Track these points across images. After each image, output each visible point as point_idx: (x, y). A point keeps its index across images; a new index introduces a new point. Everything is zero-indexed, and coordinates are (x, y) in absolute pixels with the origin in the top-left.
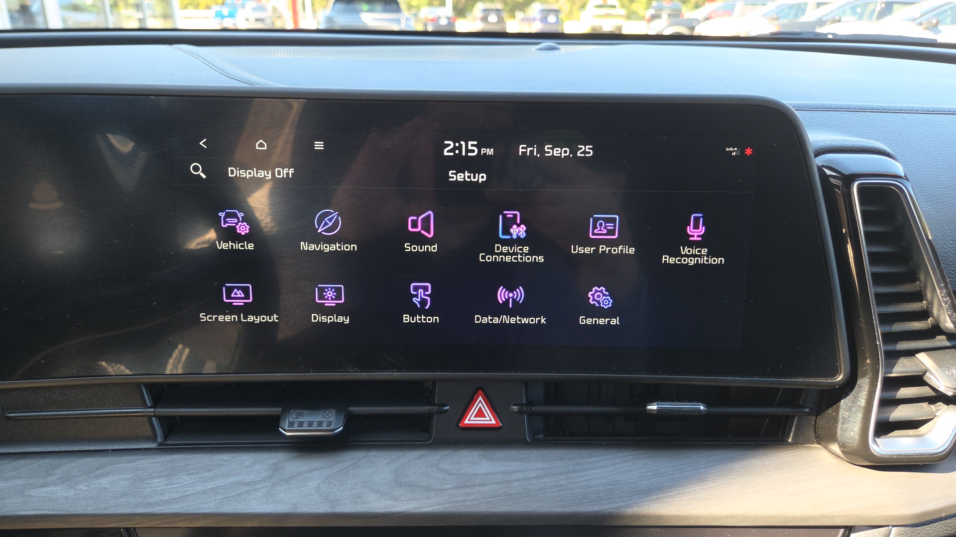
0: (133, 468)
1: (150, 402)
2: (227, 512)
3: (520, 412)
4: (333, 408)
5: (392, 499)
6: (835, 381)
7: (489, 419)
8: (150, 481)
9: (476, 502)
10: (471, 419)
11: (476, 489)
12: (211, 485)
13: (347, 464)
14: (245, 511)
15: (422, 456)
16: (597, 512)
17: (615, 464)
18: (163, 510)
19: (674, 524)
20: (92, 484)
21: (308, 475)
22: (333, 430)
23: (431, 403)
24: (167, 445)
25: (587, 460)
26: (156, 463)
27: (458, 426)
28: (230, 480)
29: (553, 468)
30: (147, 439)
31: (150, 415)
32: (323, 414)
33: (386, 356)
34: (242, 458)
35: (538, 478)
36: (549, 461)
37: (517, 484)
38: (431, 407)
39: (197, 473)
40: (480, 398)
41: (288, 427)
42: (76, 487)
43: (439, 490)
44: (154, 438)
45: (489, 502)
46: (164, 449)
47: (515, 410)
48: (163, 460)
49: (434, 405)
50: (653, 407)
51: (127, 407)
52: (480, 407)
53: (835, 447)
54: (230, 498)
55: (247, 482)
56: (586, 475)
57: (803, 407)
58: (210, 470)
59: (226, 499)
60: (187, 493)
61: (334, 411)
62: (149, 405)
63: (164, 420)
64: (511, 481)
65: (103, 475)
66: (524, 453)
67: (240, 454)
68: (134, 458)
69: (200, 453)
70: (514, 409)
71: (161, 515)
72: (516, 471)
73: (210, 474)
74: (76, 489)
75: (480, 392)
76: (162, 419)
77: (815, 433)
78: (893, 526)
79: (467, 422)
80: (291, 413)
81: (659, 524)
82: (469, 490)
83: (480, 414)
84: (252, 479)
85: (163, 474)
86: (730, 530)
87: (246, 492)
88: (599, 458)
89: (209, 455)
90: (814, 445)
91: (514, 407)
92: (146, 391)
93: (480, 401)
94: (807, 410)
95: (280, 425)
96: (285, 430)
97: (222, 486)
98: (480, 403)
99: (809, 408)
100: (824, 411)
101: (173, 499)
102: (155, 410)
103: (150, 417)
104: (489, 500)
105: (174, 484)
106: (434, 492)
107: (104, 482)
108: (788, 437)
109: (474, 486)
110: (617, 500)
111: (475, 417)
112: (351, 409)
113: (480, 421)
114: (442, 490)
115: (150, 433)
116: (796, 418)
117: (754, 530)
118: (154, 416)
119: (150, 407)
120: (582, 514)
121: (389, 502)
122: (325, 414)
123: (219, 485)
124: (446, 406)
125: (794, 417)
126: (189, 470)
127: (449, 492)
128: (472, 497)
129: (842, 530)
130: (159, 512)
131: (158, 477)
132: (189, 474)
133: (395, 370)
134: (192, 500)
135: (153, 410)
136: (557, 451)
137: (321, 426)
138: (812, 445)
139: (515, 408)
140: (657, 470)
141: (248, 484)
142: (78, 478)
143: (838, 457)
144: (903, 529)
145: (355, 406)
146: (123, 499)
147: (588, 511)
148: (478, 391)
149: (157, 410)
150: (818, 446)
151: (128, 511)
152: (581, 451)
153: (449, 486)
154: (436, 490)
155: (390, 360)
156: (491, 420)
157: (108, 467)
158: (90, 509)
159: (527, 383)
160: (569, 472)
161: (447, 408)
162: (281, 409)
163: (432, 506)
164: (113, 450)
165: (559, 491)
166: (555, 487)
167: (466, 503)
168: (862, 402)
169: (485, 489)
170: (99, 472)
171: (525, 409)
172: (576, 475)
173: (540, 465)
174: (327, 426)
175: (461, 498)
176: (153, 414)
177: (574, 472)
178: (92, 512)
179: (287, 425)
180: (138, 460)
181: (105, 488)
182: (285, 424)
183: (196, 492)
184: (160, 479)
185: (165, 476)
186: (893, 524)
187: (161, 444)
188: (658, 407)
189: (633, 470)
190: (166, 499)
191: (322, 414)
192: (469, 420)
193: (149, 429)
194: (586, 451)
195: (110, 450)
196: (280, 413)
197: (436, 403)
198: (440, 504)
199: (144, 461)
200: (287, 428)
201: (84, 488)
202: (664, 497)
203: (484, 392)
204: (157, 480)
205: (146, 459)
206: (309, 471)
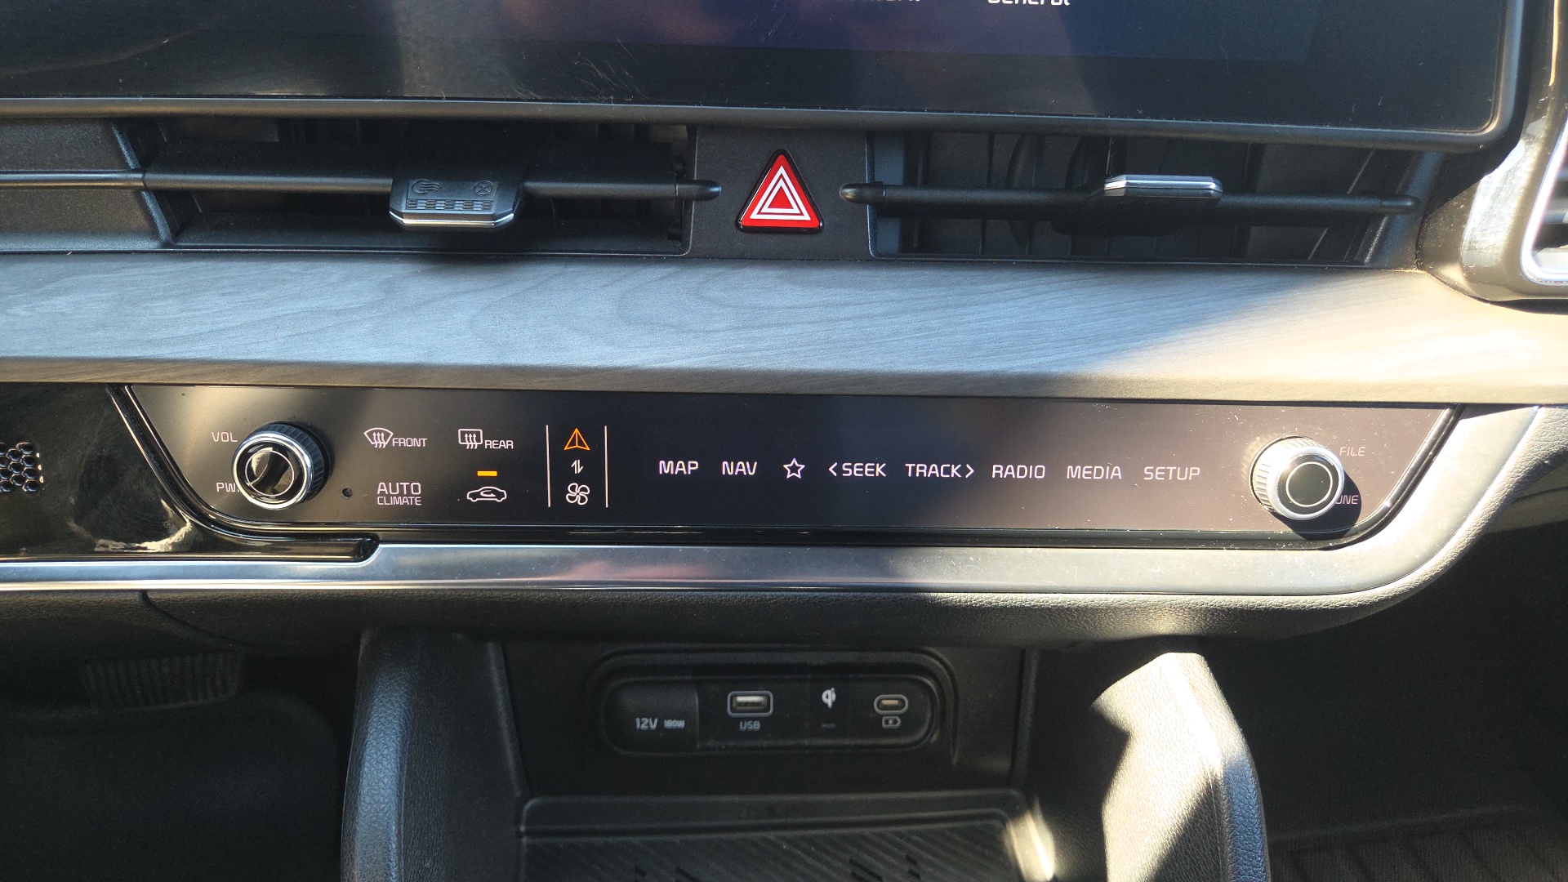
0: (114, 282)
1: (134, 163)
2: (302, 359)
3: (858, 200)
4: (493, 180)
5: (614, 343)
6: (1478, 134)
7: (798, 212)
8: (149, 305)
9: (769, 353)
10: (763, 211)
11: (772, 331)
12: (268, 313)
13: (527, 284)
14: (335, 359)
15: (670, 275)
16: (995, 373)
17: (1035, 295)
18: (178, 352)
19: (1138, 396)
20: (38, 306)
21: (452, 301)
22: (494, 217)
23: (683, 177)
24: (181, 247)
25: (982, 287)
26: (159, 274)
27: (738, 225)
28: (303, 305)
29: (918, 299)
30: (137, 233)
31: (136, 187)
32: (474, 188)
33: (593, 66)
34: (322, 269)
35: (885, 315)
36: (911, 287)
37: (850, 324)
38: (685, 187)
39: (238, 293)
40: (782, 171)
41: (406, 209)
42: (8, 311)
43: (701, 331)
44: (153, 233)
45: (795, 353)
46: (170, 250)
47: (849, 197)
48: (172, 269)
49: (691, 182)
50: (1118, 184)
51: (87, 167)
52: (781, 187)
53: (1453, 272)
54: (305, 336)
55: (336, 310)
56: (979, 312)
57: (1404, 197)
58: (262, 289)
59: (297, 337)
60: (221, 326)
61: (494, 184)
62: (131, 164)
63: (167, 197)
64: (837, 320)
65: (57, 293)
66: (863, 274)
67: (317, 264)
68: (115, 265)
69: (242, 261)
70: (847, 194)
71: (174, 361)
72: (847, 304)
73: (262, 294)
74: (7, 314)
75: (781, 157)
76: (161, 195)
77: (1417, 248)
78: (1541, 406)
79: (754, 216)
80: (410, 188)
81: (1110, 396)
82: (756, 333)
83: (781, 201)
84: (345, 305)
85: (173, 292)
86: (1240, 408)
87: (334, 326)
88: (1004, 285)
89: (259, 263)
90: (1410, 271)
91: (848, 191)
92: (122, 137)
93: (781, 176)
94: (1409, 203)
95: (391, 205)
96: (401, 215)
97: (288, 315)
98: (781, 180)
99: (1414, 199)
100: (1442, 205)
101: (196, 335)
102: (144, 175)
103: (137, 191)
104: (795, 349)
105: (195, 310)
106: (691, 334)
107: (61, 303)
108: (1364, 255)
109: (768, 326)
110: (1034, 353)
111: (769, 207)
112: (531, 185)
113: (779, 215)
114: (708, 332)
115: (143, 222)
116: (1385, 220)
117: (1283, 409)
118: (146, 189)
119: (135, 171)
120: (968, 374)
121: (607, 349)
122: (477, 191)
123: (283, 313)
124: (715, 185)
125: (1381, 216)
126: (224, 287)
127: (721, 334)
128: (763, 345)
129: (1447, 411)
130: (171, 356)
131: (164, 298)
132: (224, 294)
133: (612, 98)
134: (233, 337)
135: (140, 176)
136: (926, 272)
137: (471, 209)
138: (1407, 271)
139: (849, 193)
140: (1113, 305)
141: (338, 313)
142: (11, 297)
143: (1456, 288)
144: (1558, 410)
145: (538, 180)
146: (100, 333)
147: (979, 370)
148: (777, 157)
149: (149, 176)
150: (1418, 271)
151: (112, 353)
152: (972, 273)
153: (722, 325)
154: (695, 332)
155: (600, 74)
156: (801, 214)
157: (67, 279)
158: (37, 347)
159: (873, 136)
160: (947, 307)
161: (716, 189)
162: (390, 181)
163: (689, 357)
164: (74, 253)
165: (927, 336)
166: (920, 329)
167: (752, 354)
168: (1523, 178)
169: (786, 331)
170: (50, 287)
171: (868, 193)
172: (960, 311)
173: (893, 294)
174: (484, 209)
175: (742, 346)
176: (142, 184)
177: (957, 306)
178: (43, 354)
179: (404, 206)
180: (123, 268)
181: (63, 314)
182: (400, 205)
183: (239, 324)
184: (170, 302)
185: (177, 296)
186: (1541, 402)
187: (166, 245)
188: (1128, 184)
189: (1068, 305)
190: (183, 334)
191: (472, 188)
192: (759, 213)
193: (138, 213)
194: (980, 273)
195: (68, 252)
196: (389, 189)
197: (695, 178)
198: (703, 355)
199: (135, 271)
200: (403, 211)
201: (24, 313)
202: (1123, 350)
203: (788, 158)
204: (162, 303)
205: (137, 267)
206: (452, 295)
